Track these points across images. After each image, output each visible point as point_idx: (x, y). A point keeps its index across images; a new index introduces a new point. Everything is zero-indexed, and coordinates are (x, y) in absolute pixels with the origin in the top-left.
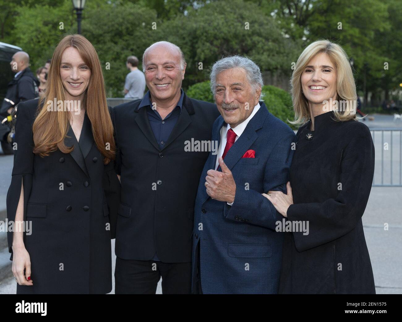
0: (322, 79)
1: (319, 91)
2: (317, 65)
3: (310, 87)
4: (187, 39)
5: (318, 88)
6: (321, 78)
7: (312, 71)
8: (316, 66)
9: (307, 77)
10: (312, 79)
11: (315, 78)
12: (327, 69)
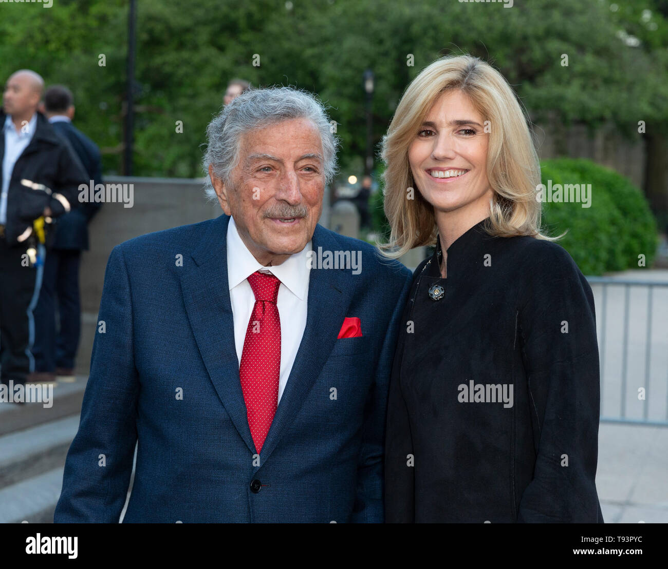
0: (456, 153)
1: (449, 181)
2: (444, 120)
3: (429, 171)
4: (389, 44)
5: (447, 174)
6: (453, 151)
7: (433, 134)
8: (441, 122)
9: (421, 149)
10: (432, 156)
11: (440, 152)
12: (469, 128)
